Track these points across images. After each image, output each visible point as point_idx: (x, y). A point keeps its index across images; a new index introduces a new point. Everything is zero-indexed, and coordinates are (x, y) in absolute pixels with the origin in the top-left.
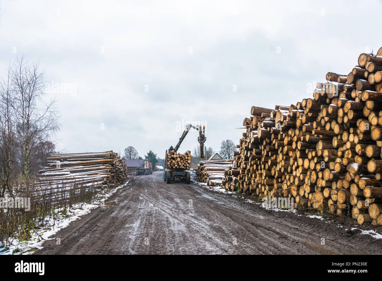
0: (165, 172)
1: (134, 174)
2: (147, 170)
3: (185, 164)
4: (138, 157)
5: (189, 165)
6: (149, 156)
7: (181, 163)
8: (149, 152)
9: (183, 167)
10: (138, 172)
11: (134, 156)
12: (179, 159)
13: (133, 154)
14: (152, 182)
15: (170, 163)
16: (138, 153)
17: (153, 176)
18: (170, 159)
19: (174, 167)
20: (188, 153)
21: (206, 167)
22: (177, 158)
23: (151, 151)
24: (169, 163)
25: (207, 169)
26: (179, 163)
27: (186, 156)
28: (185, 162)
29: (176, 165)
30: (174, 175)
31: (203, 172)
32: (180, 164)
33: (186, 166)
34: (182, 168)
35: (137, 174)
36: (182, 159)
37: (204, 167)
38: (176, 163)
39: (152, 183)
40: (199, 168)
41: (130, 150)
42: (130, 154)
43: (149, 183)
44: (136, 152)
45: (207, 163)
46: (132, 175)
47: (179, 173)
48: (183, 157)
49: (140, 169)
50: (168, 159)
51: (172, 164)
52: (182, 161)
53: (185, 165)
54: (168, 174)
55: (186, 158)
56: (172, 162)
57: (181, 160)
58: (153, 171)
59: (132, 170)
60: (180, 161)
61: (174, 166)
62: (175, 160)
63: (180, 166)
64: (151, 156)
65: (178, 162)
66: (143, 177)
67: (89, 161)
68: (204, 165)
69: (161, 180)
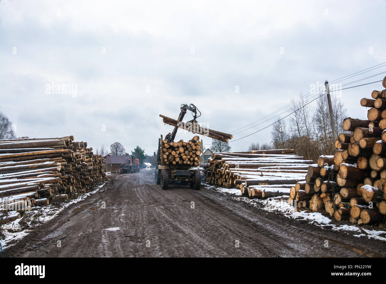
0: (157, 170)
1: (118, 172)
2: (133, 168)
3: (191, 157)
4: (125, 154)
5: (198, 158)
6: (136, 152)
7: (186, 155)
8: (136, 148)
9: (189, 163)
10: (123, 169)
11: (120, 153)
12: (181, 150)
13: (120, 150)
14: (139, 186)
15: (168, 156)
16: (124, 149)
17: (140, 174)
18: (168, 149)
19: (174, 163)
20: (195, 139)
21: (226, 162)
22: (178, 147)
23: (138, 147)
24: (165, 156)
25: (230, 165)
26: (182, 155)
27: (193, 144)
28: (191, 154)
29: (178, 160)
30: (174, 176)
31: (222, 169)
32: (184, 157)
33: (194, 161)
34: (187, 164)
35: (121, 172)
36: (187, 149)
37: (224, 162)
38: (177, 156)
39: (139, 189)
40: (212, 164)
41: (116, 146)
42: (117, 151)
43: (134, 187)
44: (123, 148)
45: (226, 156)
46: (116, 173)
47: (183, 172)
48: (188, 146)
49: (125, 166)
50: (164, 149)
51: (170, 157)
52: (187, 152)
53: (192, 159)
54: (165, 174)
55: (194, 147)
56: (170, 154)
57: (185, 150)
58: (141, 168)
59: (117, 167)
60: (184, 152)
61: (174, 160)
62: (176, 151)
63: (183, 160)
64: (139, 151)
65: (180, 154)
66: (127, 176)
67: (26, 153)
68: (224, 159)
69: (151, 181)
